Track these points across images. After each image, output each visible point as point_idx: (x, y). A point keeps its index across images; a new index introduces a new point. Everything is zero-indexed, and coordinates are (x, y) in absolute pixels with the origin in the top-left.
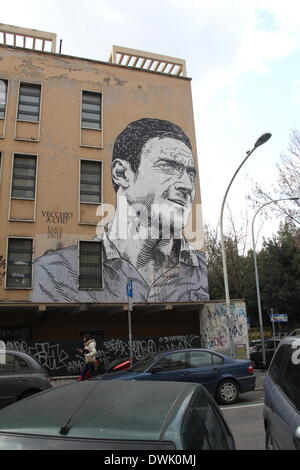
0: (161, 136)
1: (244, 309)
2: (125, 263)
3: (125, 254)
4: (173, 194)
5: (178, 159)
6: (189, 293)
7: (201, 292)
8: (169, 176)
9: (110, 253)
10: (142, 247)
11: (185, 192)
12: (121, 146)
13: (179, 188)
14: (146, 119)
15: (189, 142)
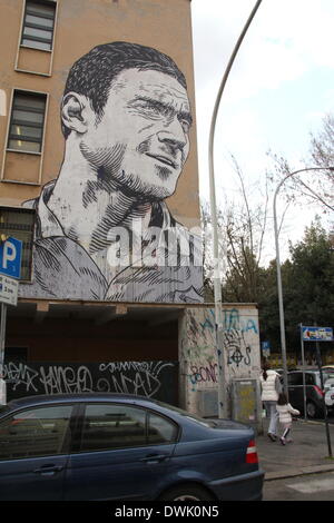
0: (142, 67)
2: (70, 243)
3: (71, 230)
4: (155, 148)
5: (165, 100)
6: (172, 295)
7: (192, 294)
8: (149, 122)
9: (48, 228)
10: (100, 221)
11: (173, 146)
12: (79, 76)
13: (165, 140)
14: (121, 43)
15: (184, 79)
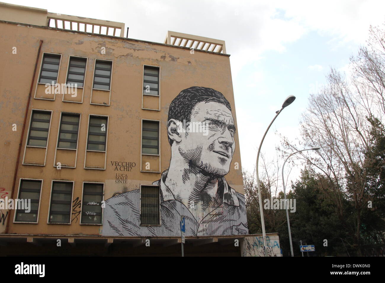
0: (207, 100)
1: (278, 241)
2: (178, 203)
3: (178, 196)
4: (218, 147)
5: (221, 119)
6: (231, 228)
7: (242, 227)
8: (213, 133)
9: (166, 196)
10: (192, 190)
11: (226, 145)
12: (174, 109)
13: (222, 142)
14: (194, 87)
15: (229, 105)
